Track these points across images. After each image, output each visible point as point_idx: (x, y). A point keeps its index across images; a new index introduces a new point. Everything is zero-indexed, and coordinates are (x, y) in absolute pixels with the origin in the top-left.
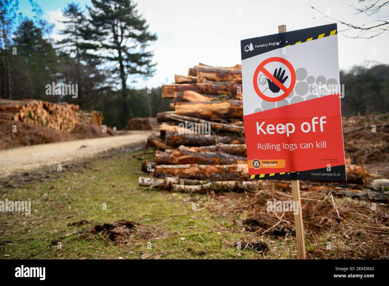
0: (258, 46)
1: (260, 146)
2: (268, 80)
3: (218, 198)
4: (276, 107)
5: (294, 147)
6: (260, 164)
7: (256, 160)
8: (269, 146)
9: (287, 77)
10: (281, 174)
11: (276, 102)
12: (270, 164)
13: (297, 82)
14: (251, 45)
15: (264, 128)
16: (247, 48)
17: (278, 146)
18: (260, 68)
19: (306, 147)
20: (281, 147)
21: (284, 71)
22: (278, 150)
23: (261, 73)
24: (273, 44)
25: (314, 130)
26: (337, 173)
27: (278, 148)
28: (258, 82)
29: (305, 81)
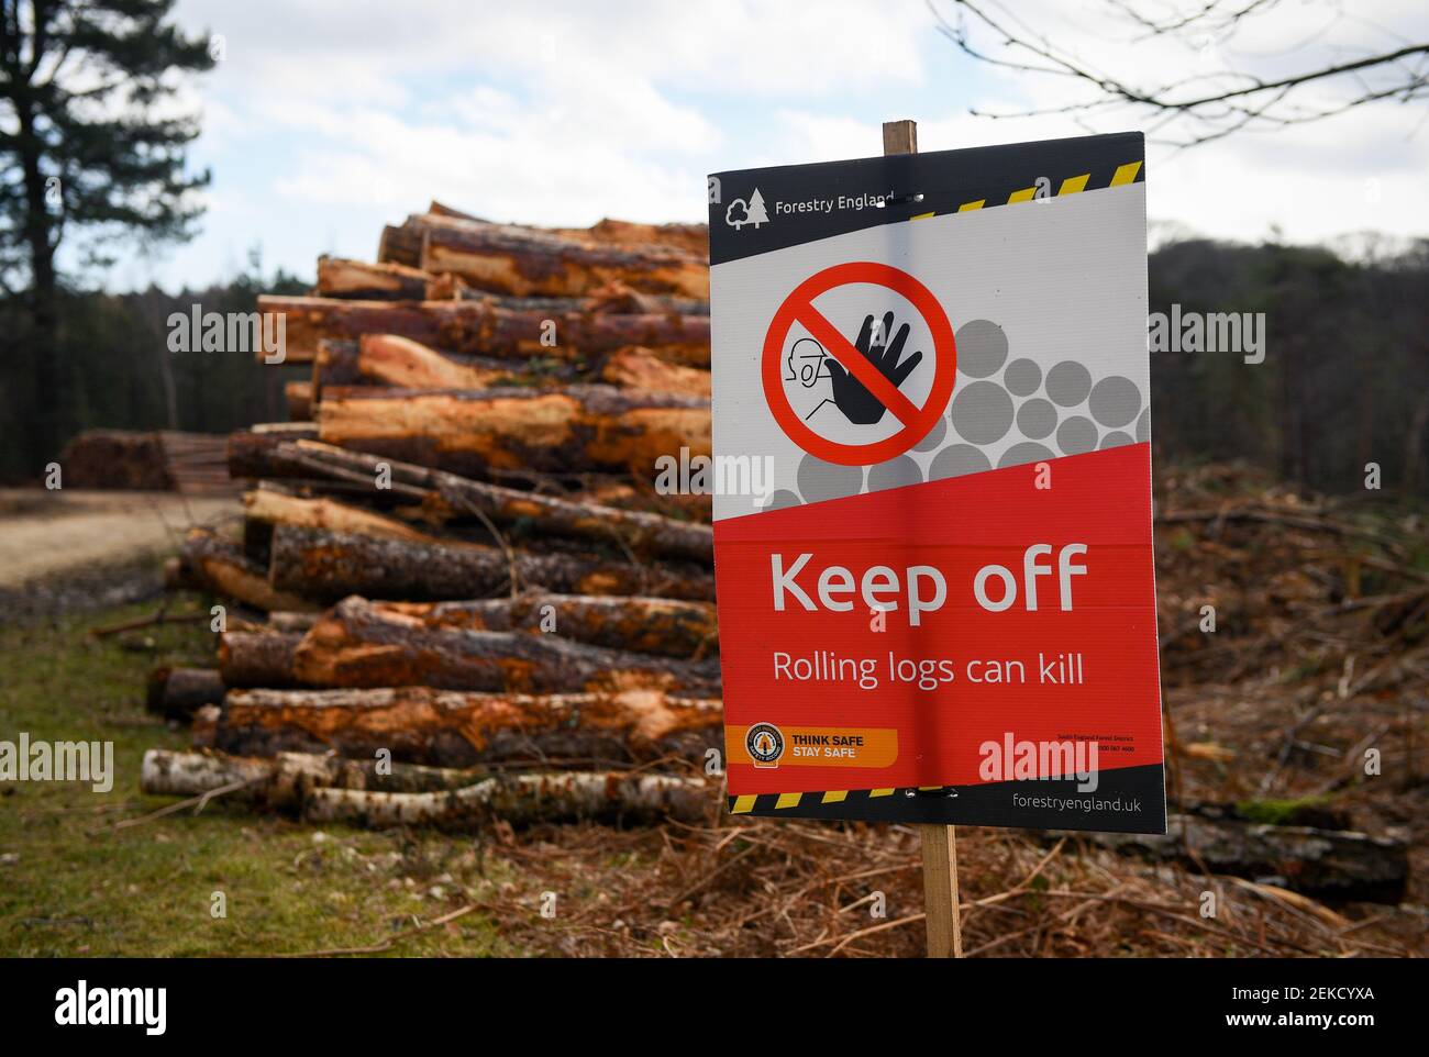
0: (789, 209)
1: (783, 664)
2: (829, 363)
3: (528, 852)
4: (865, 490)
5: (938, 674)
6: (779, 745)
7: (762, 728)
8: (824, 666)
9: (917, 357)
10: (875, 793)
11: (866, 469)
12: (827, 749)
13: (962, 380)
14: (757, 199)
15: (808, 580)
16: (739, 214)
17: (867, 666)
18: (798, 307)
19: (993, 676)
20: (881, 673)
21: (905, 329)
22: (867, 683)
23: (797, 330)
24: (860, 204)
25: (1032, 604)
26: (1127, 799)
27: (865, 675)
28: (785, 372)
29: (998, 378)
